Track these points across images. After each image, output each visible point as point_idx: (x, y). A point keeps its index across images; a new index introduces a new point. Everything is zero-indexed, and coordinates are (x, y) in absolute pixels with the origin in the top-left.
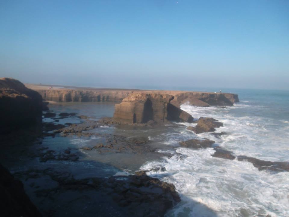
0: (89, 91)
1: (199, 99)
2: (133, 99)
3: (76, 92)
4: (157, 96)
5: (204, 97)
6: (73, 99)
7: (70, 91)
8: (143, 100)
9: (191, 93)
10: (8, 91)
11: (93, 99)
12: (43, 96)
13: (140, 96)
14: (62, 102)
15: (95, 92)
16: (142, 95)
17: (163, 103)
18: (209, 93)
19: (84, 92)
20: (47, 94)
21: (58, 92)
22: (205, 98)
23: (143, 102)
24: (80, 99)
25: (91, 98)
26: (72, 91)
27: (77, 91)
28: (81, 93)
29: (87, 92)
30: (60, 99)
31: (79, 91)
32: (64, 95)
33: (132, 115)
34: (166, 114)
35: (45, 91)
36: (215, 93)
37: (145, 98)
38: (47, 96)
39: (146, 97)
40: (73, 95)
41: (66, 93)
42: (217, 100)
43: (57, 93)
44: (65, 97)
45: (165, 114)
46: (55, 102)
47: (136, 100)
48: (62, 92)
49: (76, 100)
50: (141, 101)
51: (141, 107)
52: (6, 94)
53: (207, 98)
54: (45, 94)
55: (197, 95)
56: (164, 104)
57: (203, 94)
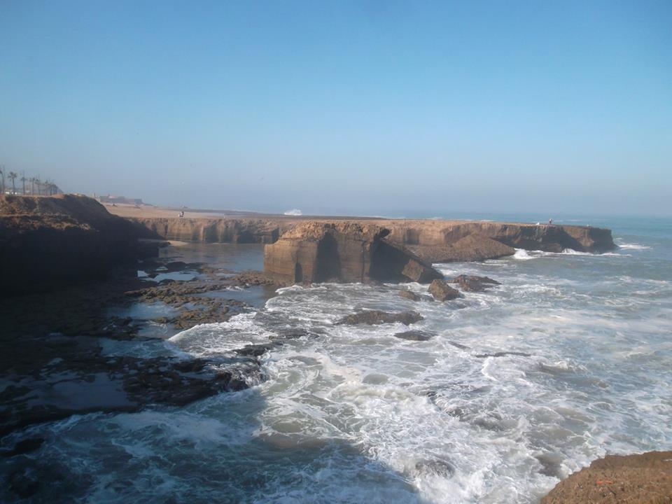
0: (256, 220)
1: (496, 239)
2: (299, 235)
3: (226, 223)
4: (349, 229)
5: (507, 233)
6: (220, 238)
7: (215, 221)
8: (315, 237)
9: (476, 225)
10: (56, 217)
11: (263, 237)
12: (161, 230)
13: (312, 227)
14: (198, 243)
15: (268, 224)
16: (316, 226)
17: (361, 243)
18: (519, 225)
19: (246, 222)
20: (169, 227)
21: (191, 222)
22: (509, 237)
23: (315, 240)
24: (235, 238)
25: (259, 234)
26: (220, 220)
27: (230, 221)
28: (237, 225)
29: (251, 222)
30: (195, 238)
31: (233, 221)
32: (202, 229)
33: (293, 266)
34: (367, 266)
35: (166, 220)
36: (538, 224)
37: (321, 232)
38: (169, 230)
39: (323, 231)
40: (221, 229)
41: (206, 225)
42: (541, 240)
43: (188, 225)
44: (204, 232)
45: (366, 264)
46: (185, 243)
47: (302, 236)
48: (199, 223)
49: (227, 238)
50: (313, 237)
51: (312, 249)
52: (49, 223)
53: (515, 237)
54: (166, 227)
55: (491, 228)
56: (363, 245)
57: (505, 228)
